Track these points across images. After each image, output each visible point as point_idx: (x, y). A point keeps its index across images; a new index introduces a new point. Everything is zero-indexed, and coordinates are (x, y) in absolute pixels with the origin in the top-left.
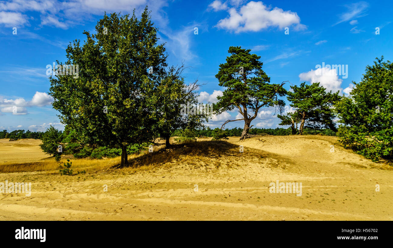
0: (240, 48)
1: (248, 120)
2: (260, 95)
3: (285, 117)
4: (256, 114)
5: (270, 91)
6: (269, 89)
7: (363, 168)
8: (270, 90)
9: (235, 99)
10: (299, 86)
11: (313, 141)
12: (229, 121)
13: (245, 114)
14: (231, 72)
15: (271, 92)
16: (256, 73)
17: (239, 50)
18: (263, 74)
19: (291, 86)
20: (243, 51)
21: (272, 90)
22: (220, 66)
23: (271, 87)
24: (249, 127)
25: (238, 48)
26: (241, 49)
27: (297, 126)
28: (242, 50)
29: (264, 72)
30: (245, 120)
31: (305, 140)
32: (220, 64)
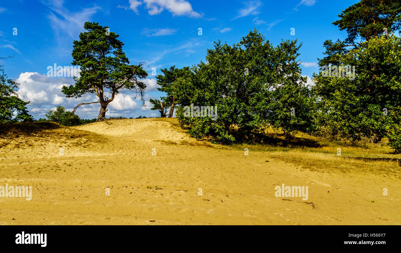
0: (96, 24)
1: (104, 103)
2: (115, 76)
3: (156, 101)
4: (113, 97)
5: (125, 72)
6: (124, 70)
7: (173, 145)
8: (126, 70)
9: (86, 79)
10: (169, 70)
11: (157, 123)
12: (82, 104)
13: (101, 96)
14: (84, 49)
15: (126, 74)
16: (115, 53)
17: (94, 26)
18: (121, 53)
19: (161, 70)
20: (100, 28)
21: (127, 71)
22: (74, 43)
23: (126, 68)
24: (105, 110)
25: (95, 24)
26: (99, 25)
27: (166, 111)
28: (98, 27)
29: (123, 52)
30: (101, 102)
31: (151, 122)
32: (74, 41)
